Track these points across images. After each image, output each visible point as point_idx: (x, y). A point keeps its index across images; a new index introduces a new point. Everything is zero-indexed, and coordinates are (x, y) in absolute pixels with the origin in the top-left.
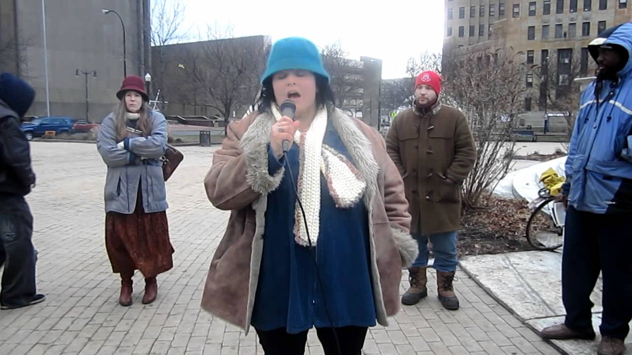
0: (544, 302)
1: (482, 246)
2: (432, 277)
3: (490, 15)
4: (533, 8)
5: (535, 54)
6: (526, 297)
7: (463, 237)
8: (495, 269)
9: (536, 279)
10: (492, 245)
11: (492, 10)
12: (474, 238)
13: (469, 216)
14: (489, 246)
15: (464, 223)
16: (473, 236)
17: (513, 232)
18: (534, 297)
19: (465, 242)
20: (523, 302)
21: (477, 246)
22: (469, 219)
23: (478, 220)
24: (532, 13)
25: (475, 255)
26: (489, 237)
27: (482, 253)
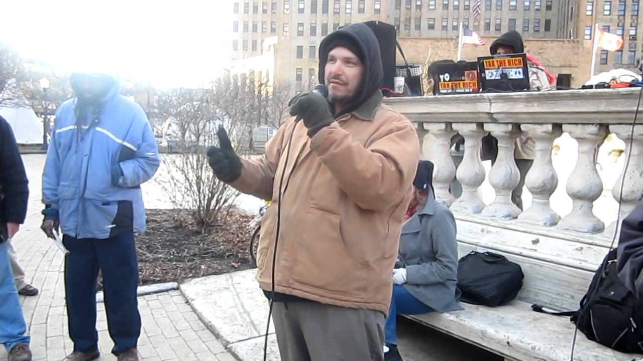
0: (252, 322)
1: (209, 267)
2: (146, 305)
3: (262, 31)
4: (301, 29)
5: (303, 72)
6: (236, 318)
7: (193, 257)
8: (214, 291)
9: (252, 298)
10: (220, 265)
11: (264, 26)
12: (204, 258)
13: (206, 235)
14: (216, 266)
15: (200, 242)
16: (204, 256)
17: (244, 249)
18: (244, 318)
19: (194, 263)
20: (231, 324)
21: (203, 267)
22: (206, 238)
23: (214, 238)
24: (300, 34)
25: (198, 277)
26: (220, 256)
27: (207, 274)
